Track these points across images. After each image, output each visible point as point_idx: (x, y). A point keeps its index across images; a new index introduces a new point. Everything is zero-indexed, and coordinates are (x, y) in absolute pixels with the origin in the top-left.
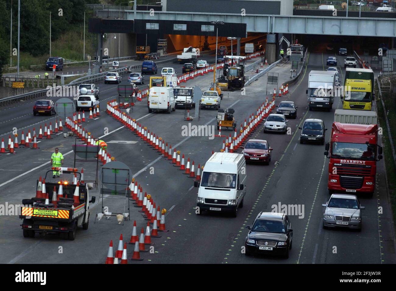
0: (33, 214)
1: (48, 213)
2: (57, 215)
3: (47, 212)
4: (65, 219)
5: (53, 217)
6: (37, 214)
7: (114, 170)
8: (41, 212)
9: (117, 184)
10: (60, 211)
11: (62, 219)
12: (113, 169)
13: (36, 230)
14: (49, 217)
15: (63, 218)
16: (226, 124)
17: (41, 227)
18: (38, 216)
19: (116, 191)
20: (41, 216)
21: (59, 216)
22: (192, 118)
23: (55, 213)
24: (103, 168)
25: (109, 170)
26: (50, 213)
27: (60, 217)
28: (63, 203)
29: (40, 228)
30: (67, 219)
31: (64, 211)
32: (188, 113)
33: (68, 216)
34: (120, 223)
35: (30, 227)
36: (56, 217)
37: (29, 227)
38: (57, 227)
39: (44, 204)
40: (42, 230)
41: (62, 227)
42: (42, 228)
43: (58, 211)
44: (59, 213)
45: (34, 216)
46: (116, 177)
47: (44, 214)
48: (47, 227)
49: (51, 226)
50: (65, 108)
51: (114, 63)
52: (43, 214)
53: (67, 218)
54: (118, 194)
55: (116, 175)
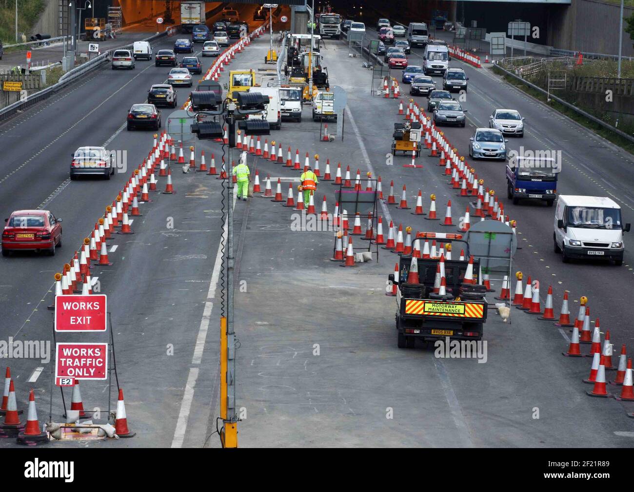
0: (424, 312)
1: (449, 309)
2: (463, 313)
3: (447, 308)
4: (477, 318)
5: (456, 315)
6: (430, 310)
7: (488, 234)
8: (436, 308)
9: (490, 257)
10: (469, 305)
11: (471, 318)
12: (486, 232)
13: (427, 337)
14: (450, 315)
15: (474, 316)
16: (408, 146)
17: (434, 332)
18: (432, 314)
19: (487, 268)
20: (438, 314)
21: (466, 314)
22: (333, 137)
23: (460, 308)
24: (470, 232)
25: (479, 234)
26: (451, 309)
27: (468, 316)
28: (470, 293)
29: (432, 333)
30: (479, 318)
31: (475, 305)
32: (326, 129)
33: (482, 313)
34: (505, 320)
35: (418, 332)
36: (462, 316)
37: (415, 332)
38: (460, 331)
39: (438, 294)
40: (436, 336)
41: (468, 332)
42: (436, 333)
43: (465, 305)
44: (466, 308)
45: (426, 313)
46: (489, 246)
47: (442, 311)
48: (443, 331)
49: (450, 329)
50: (182, 126)
51: (92, 46)
52: (440, 311)
53: (480, 316)
54: (490, 272)
55: (490, 243)
